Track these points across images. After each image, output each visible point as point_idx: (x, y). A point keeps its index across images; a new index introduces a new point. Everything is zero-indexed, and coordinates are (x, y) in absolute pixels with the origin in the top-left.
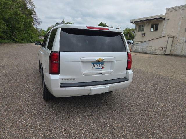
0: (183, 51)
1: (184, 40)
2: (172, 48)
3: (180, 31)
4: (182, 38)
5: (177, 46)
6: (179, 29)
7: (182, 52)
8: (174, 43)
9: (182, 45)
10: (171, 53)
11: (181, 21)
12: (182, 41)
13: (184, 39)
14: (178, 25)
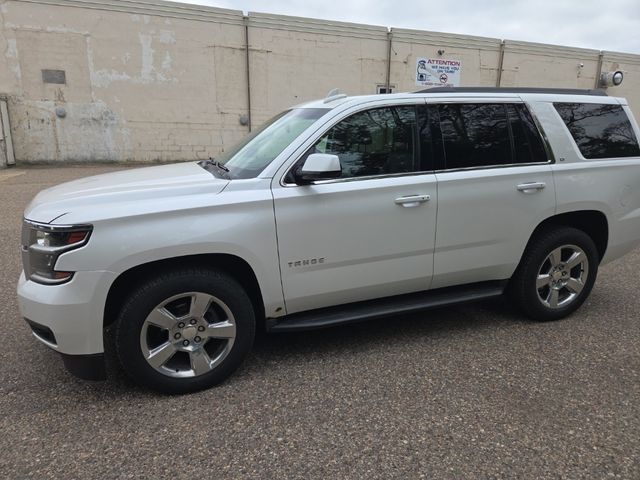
0: (62, 148)
1: (53, 109)
2: (18, 139)
3: (22, 76)
4: (40, 104)
5: (35, 131)
6: (17, 69)
7: (58, 151)
8: (15, 120)
9: (50, 126)
10: (18, 158)
11: (13, 43)
12: (43, 112)
13: (49, 107)
14: (8, 55)
